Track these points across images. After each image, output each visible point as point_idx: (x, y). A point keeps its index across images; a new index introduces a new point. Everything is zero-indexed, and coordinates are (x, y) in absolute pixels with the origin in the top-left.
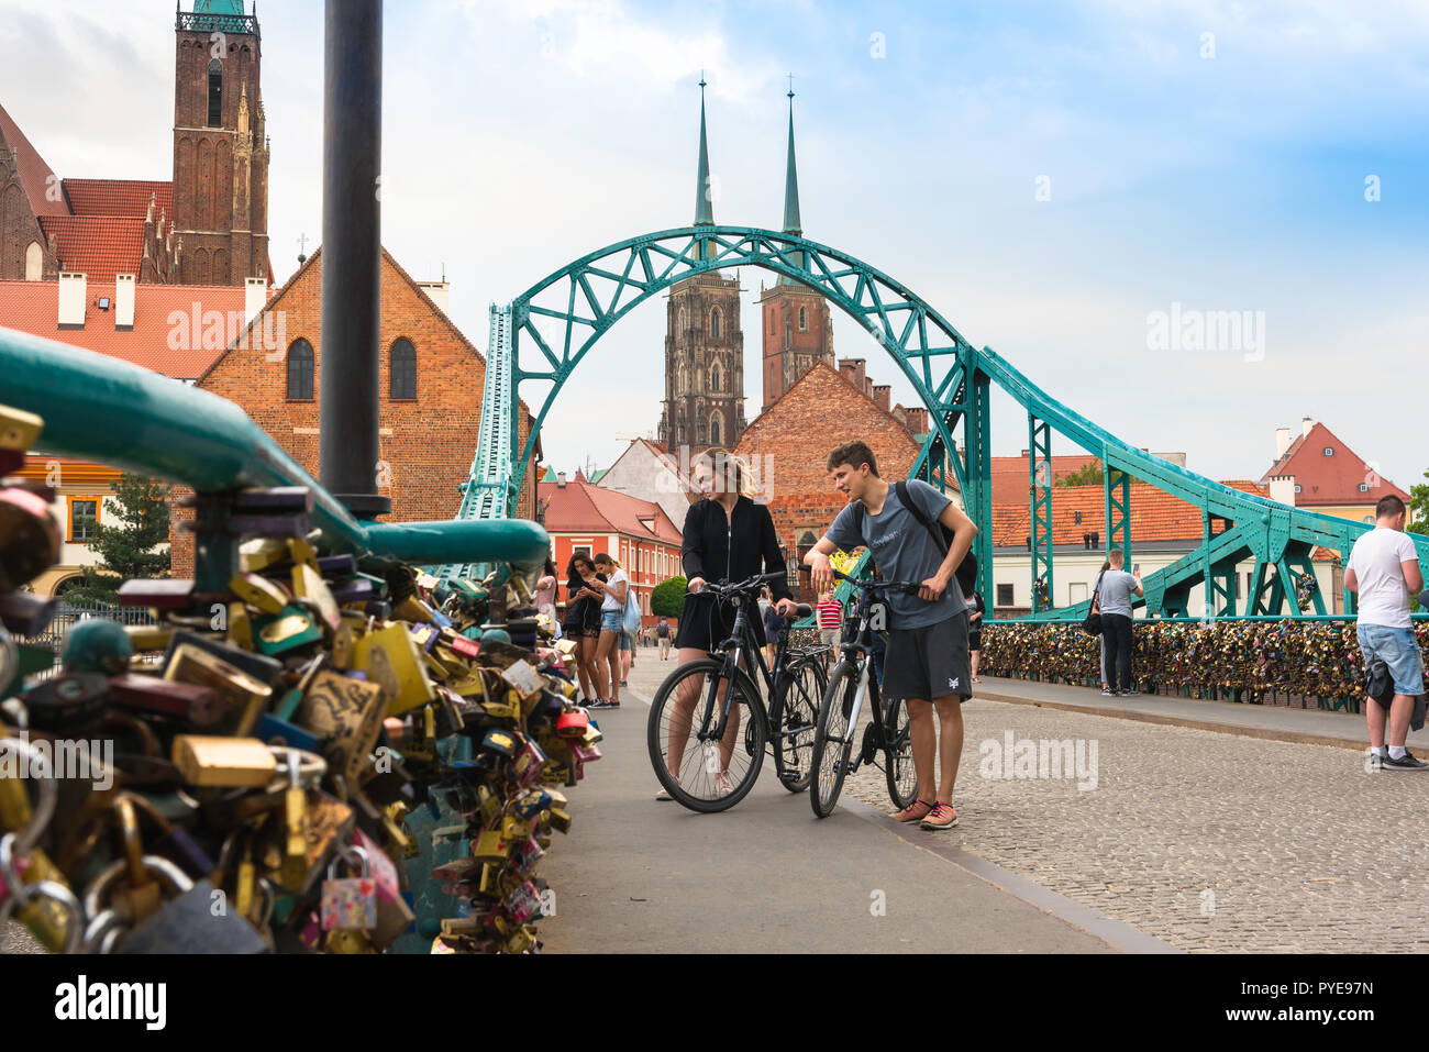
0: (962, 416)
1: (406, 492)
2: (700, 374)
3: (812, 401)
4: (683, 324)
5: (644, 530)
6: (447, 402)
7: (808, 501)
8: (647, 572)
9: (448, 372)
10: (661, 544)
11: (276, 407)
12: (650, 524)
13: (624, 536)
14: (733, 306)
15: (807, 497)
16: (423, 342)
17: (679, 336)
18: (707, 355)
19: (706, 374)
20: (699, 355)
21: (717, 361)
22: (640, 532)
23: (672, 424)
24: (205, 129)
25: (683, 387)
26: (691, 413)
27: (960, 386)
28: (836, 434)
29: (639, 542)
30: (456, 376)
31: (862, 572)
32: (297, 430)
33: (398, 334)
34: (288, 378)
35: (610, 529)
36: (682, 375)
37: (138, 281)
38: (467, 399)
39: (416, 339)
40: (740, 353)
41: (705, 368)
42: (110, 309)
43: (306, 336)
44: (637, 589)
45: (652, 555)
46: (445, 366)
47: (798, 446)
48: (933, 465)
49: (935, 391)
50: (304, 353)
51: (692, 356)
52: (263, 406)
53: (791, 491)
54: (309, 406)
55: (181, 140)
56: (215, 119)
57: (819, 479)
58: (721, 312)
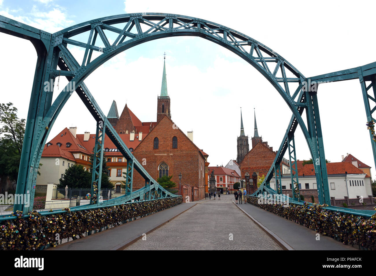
0: (305, 109)
1: (175, 166)
2: (242, 150)
3: (258, 149)
4: (240, 143)
5: (232, 174)
6: (183, 148)
7: (258, 168)
8: (233, 181)
9: (183, 143)
10: (235, 177)
11: (151, 150)
12: (233, 174)
13: (228, 176)
14: (247, 140)
15: (258, 167)
16: (179, 137)
17: (239, 145)
18: (243, 148)
19: (243, 151)
20: (242, 148)
21: (245, 149)
22: (231, 175)
23: (238, 158)
24: (162, 113)
25: (240, 153)
26: (242, 157)
27: (303, 97)
28: (263, 155)
29: (231, 176)
30: (185, 143)
31: (266, 182)
32: (155, 154)
33: (174, 136)
34: (154, 145)
35: (226, 174)
36: (240, 151)
37: (142, 133)
38: (187, 148)
39: (177, 137)
40: (249, 147)
41: (243, 150)
42: (138, 138)
43: (157, 137)
44: (231, 184)
45: (233, 179)
46: (183, 141)
47: (256, 158)
48: (290, 141)
49: (291, 96)
50: (157, 140)
51: (241, 148)
52: (149, 150)
53: (255, 166)
54: (158, 150)
55: (158, 115)
56: (163, 112)
57: (260, 164)
58: (245, 141)
